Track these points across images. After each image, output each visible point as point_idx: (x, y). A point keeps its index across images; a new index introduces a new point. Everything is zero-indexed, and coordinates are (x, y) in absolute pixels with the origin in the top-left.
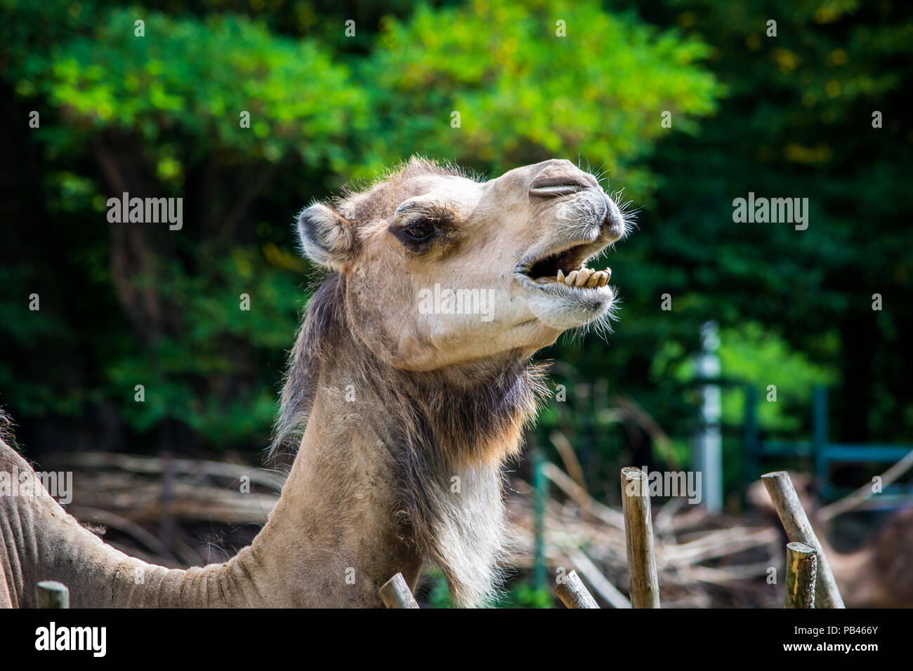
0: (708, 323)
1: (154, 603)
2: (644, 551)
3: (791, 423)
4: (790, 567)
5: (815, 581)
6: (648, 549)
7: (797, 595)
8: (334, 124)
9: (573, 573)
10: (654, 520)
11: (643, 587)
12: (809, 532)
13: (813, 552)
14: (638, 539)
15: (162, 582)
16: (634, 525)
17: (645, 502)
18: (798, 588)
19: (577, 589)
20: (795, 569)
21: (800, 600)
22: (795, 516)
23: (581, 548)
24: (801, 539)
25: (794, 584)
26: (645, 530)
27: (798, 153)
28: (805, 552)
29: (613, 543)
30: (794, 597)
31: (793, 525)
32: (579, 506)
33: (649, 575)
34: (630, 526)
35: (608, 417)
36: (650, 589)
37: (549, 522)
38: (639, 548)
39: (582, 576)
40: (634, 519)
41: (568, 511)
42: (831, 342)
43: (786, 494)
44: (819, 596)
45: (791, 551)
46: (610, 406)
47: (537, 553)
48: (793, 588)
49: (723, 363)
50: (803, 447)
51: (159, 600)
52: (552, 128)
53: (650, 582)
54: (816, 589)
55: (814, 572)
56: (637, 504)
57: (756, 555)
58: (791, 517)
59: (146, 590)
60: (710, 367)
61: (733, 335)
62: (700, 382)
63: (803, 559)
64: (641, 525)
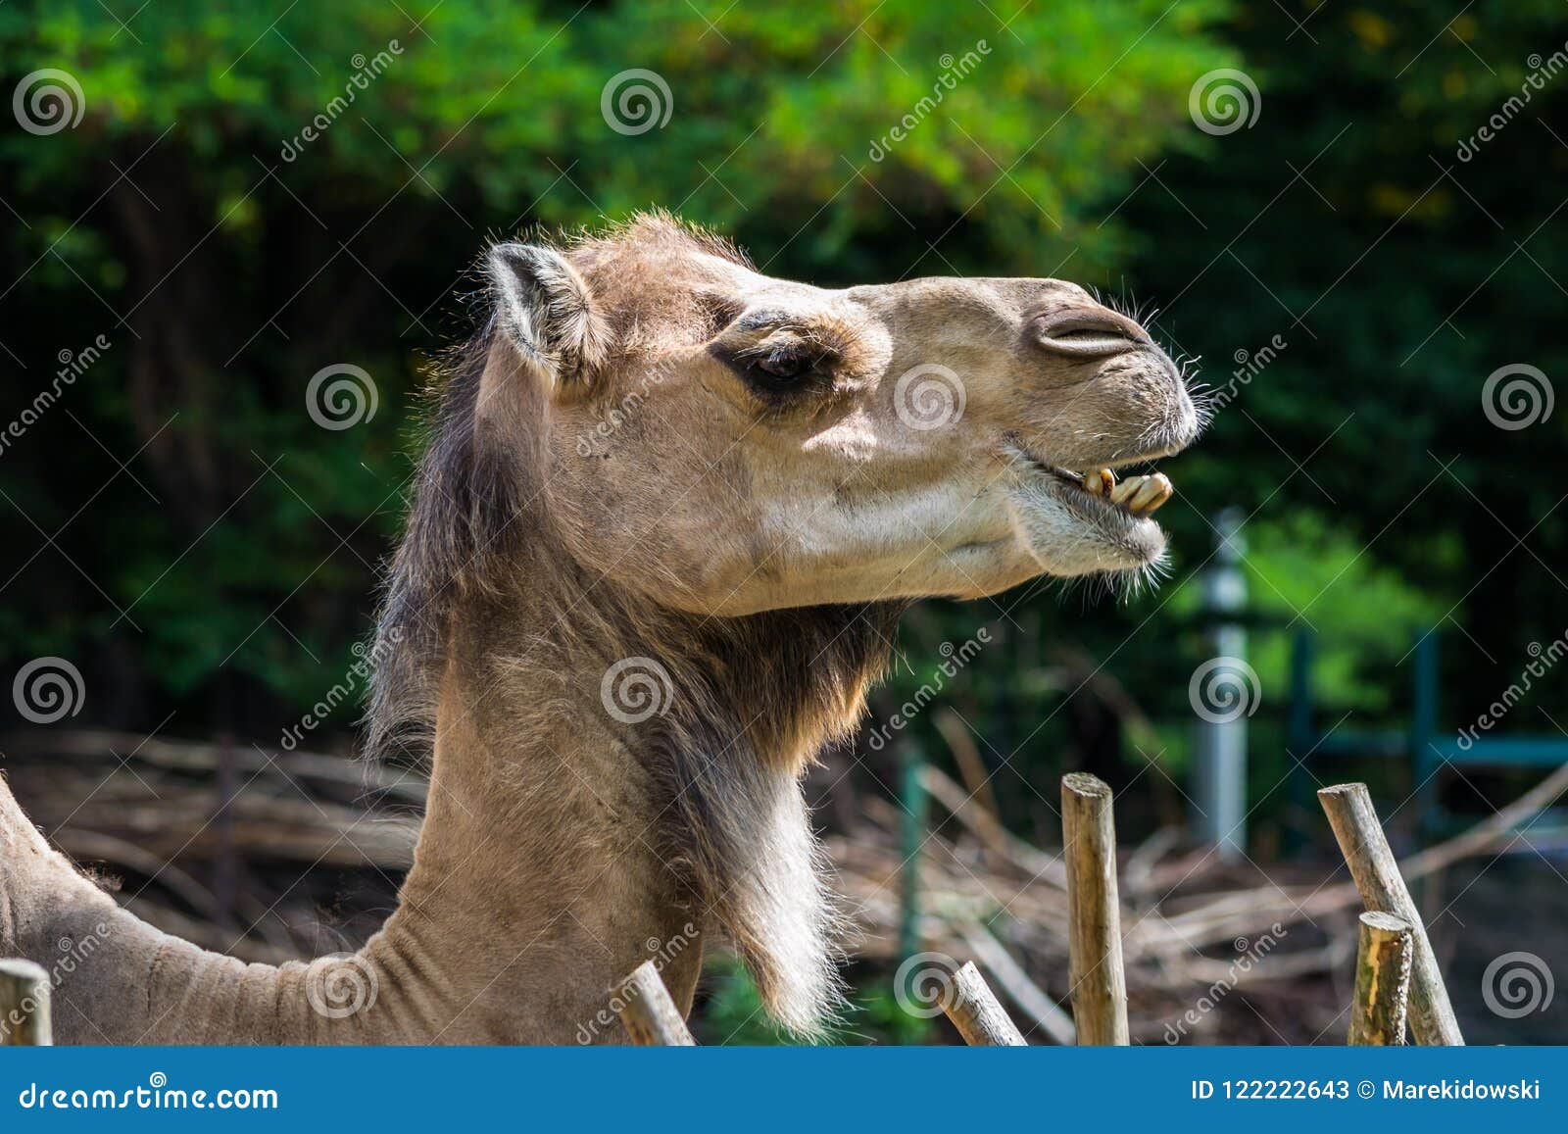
0: (1227, 512)
1: (227, 1022)
2: (1101, 928)
3: (1374, 696)
4: (1365, 957)
5: (1407, 981)
6: (1107, 923)
7: (1375, 1007)
8: (542, 130)
9: (970, 966)
10: (1121, 870)
11: (1098, 994)
12: (1399, 894)
13: (1407, 929)
14: (1090, 906)
15: (242, 985)
16: (1083, 879)
17: (1104, 838)
18: (1377, 994)
19: (976, 996)
20: (1373, 959)
21: (1380, 1015)
22: (1376, 864)
23: (984, 921)
24: (1386, 906)
25: (1369, 985)
26: (1103, 890)
27: (1392, 201)
28: (1392, 929)
29: (1043, 912)
30: (1370, 1011)
31: (1373, 880)
32: (983, 845)
33: (1108, 972)
34: (1076, 882)
35: (1040, 683)
36: (1109, 996)
37: (927, 873)
38: (1092, 922)
39: (986, 972)
40: (1084, 868)
41: (963, 855)
42: (1447, 550)
43: (1361, 825)
44: (1414, 1008)
45: (1367, 927)
46: (1044, 663)
47: (905, 930)
48: (1369, 993)
49: (1250, 582)
50: (1393, 739)
51: (237, 1016)
52: (945, 141)
53: (1110, 984)
54: (1409, 996)
55: (1406, 966)
56: (1089, 841)
57: (1304, 934)
58: (1369, 866)
59: (213, 999)
60: (1229, 591)
61: (1271, 533)
62: (1211, 619)
63: (1387, 942)
64: (1097, 880)
